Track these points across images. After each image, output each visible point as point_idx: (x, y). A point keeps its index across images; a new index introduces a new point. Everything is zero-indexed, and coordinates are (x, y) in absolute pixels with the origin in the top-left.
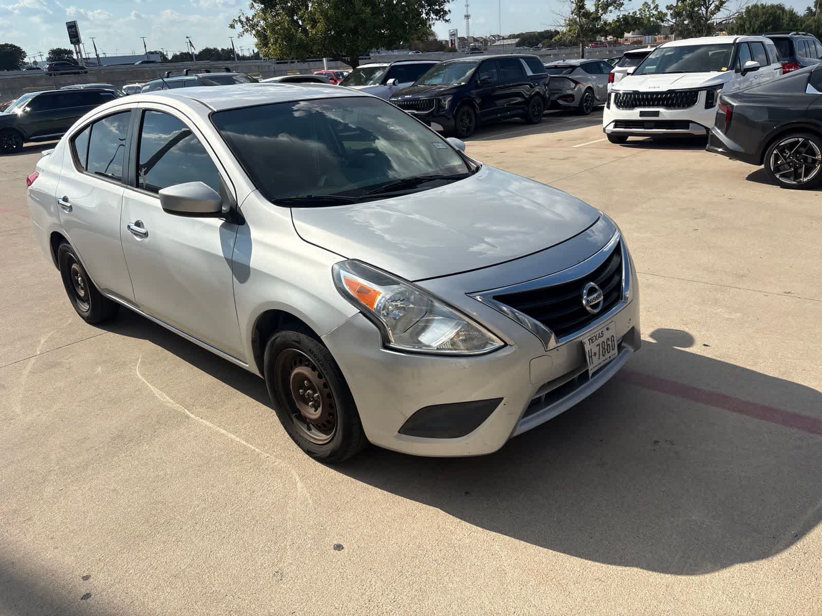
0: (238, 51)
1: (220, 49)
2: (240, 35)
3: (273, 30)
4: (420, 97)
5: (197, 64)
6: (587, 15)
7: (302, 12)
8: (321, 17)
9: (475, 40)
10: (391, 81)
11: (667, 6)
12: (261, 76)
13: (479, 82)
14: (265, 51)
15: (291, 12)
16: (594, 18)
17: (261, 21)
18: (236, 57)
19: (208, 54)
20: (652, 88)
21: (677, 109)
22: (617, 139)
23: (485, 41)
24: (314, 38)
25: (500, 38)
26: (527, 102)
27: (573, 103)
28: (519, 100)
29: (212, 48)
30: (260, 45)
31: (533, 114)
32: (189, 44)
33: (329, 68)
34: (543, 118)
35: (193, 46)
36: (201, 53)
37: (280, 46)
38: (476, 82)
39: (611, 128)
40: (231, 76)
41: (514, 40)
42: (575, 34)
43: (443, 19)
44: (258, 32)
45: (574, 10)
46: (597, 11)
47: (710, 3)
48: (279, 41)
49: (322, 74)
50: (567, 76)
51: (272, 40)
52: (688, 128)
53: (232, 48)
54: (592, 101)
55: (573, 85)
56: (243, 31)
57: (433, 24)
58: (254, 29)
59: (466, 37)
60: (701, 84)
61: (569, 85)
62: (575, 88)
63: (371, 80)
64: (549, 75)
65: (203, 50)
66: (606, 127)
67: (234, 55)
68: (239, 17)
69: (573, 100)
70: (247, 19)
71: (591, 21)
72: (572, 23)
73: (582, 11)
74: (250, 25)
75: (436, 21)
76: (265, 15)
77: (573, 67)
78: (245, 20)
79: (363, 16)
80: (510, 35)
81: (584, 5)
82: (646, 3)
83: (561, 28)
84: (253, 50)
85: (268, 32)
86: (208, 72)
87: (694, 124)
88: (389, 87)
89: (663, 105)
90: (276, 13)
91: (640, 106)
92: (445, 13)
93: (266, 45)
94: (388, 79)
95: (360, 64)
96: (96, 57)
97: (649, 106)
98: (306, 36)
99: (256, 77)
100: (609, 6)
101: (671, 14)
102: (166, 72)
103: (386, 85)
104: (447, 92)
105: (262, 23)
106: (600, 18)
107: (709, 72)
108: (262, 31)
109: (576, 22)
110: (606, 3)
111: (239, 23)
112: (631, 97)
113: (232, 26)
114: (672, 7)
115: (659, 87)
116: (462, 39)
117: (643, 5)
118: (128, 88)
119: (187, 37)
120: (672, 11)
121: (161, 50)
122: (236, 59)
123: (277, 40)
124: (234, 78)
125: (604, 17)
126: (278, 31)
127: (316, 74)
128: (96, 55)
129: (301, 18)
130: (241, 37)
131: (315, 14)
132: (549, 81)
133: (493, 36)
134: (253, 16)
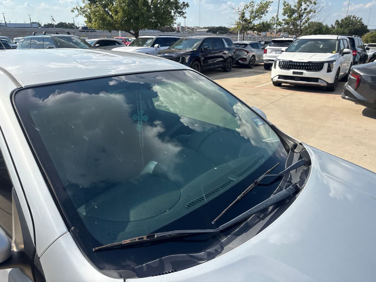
0: (76, 24)
1: (68, 23)
2: (77, 16)
3: (95, 14)
4: (173, 55)
5: (55, 30)
6: (246, 20)
7: (110, 6)
8: (121, 10)
9: (188, 28)
10: (156, 45)
11: (283, 19)
12: (87, 37)
13: (203, 49)
14: (90, 25)
15: (105, 6)
16: (249, 22)
17: (88, 10)
18: (75, 27)
19: (62, 25)
20: (300, 59)
21: (313, 72)
22: (277, 84)
23: (193, 29)
24: (116, 20)
25: (199, 28)
26: (225, 60)
27: (246, 62)
28: (221, 59)
29: (64, 22)
30: (87, 22)
31: (228, 66)
32: (52, 20)
33: (122, 36)
34: (232, 69)
35: (54, 21)
36: (58, 24)
37: (98, 23)
38: (202, 49)
39: (276, 79)
40: (70, 37)
41: (206, 29)
42: (240, 29)
43: (182, 16)
44: (86, 15)
45: (240, 18)
46: (251, 19)
47: (302, 19)
48: (98, 20)
49: (118, 39)
50: (243, 49)
51: (94, 19)
52: (317, 82)
53: (74, 23)
54: (254, 62)
55: (246, 53)
56: (78, 14)
57: (177, 18)
58: (84, 13)
59: (184, 27)
60: (326, 59)
61: (244, 54)
62: (247, 55)
63: (146, 44)
64: (235, 48)
65: (59, 23)
66: (273, 78)
67: (74, 26)
68: (77, 7)
69: (246, 61)
70: (81, 8)
71: (248, 23)
72: (238, 24)
73: (244, 18)
74: (82, 11)
75: (178, 17)
76: (90, 6)
77: (246, 45)
78: (80, 9)
79: (143, 11)
80: (204, 27)
81: (244, 16)
82: (273, 17)
83: (233, 25)
84: (84, 25)
85: (92, 15)
86: (57, 34)
87: (321, 80)
88: (155, 49)
89: (305, 69)
90: (97, 6)
91: (293, 68)
92: (183, 13)
93: (90, 22)
94: (155, 44)
95: (139, 35)
96: (5, 23)
97: (298, 69)
98: (112, 19)
99: (85, 38)
100: (256, 17)
101: (284, 23)
102: (34, 33)
103: (154, 47)
104: (186, 54)
105: (89, 10)
106: (251, 22)
107: (327, 53)
108: (88, 15)
109: (240, 24)
110: (255, 16)
111: (76, 10)
112: (288, 63)
113: (72, 11)
114: (285, 20)
115: (303, 60)
116: (182, 27)
117: (272, 18)
118: (17, 39)
119: (51, 16)
120: (285, 22)
121: (38, 22)
122: (75, 28)
123: (96, 20)
124: (72, 38)
125: (253, 22)
126: (97, 15)
127: (115, 39)
128: (5, 22)
129: (109, 10)
130: (77, 17)
131: (118, 8)
132: (235, 51)
133: (196, 27)
134: (84, 7)
